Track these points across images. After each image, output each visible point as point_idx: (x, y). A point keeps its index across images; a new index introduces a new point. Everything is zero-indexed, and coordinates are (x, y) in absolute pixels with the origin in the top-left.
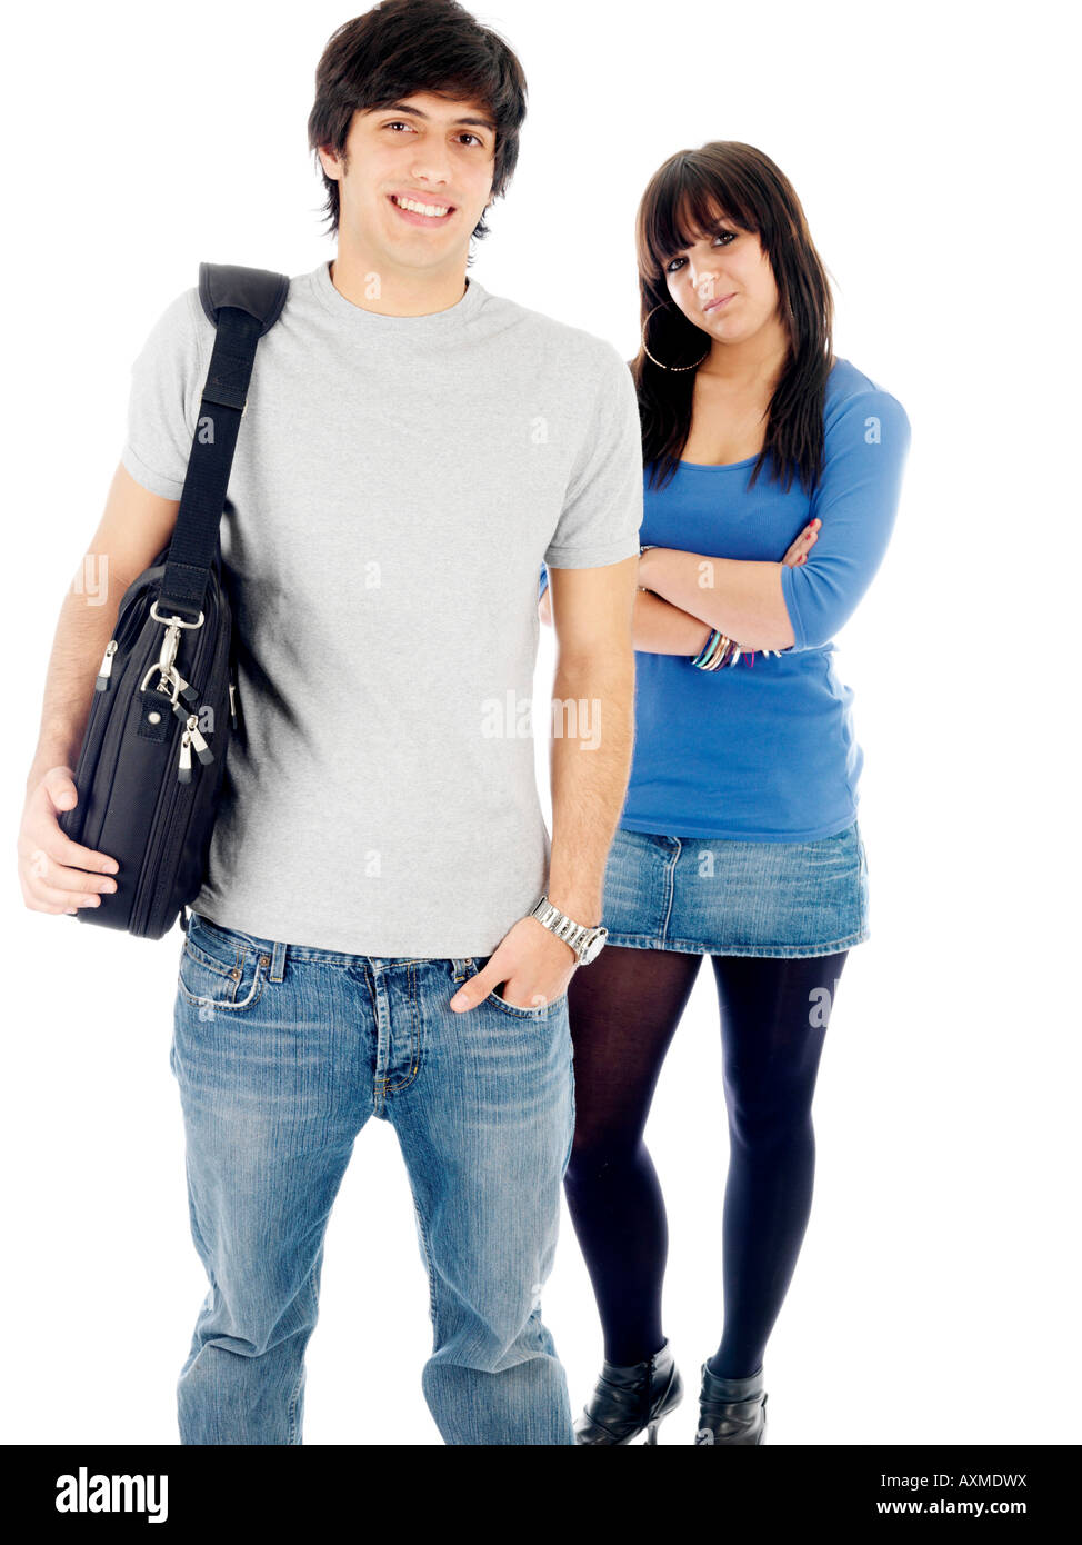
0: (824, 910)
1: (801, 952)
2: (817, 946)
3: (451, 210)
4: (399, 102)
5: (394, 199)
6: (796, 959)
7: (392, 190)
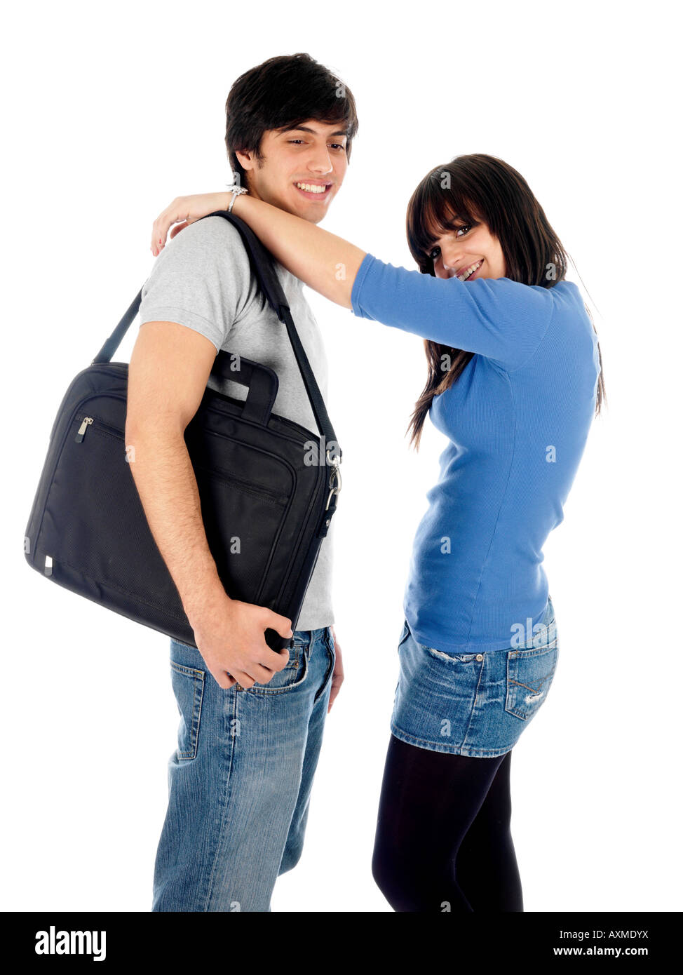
0: (431, 716)
1: (407, 738)
2: (419, 739)
3: (328, 188)
4: (300, 125)
5: (296, 184)
6: (402, 741)
7: (297, 179)
